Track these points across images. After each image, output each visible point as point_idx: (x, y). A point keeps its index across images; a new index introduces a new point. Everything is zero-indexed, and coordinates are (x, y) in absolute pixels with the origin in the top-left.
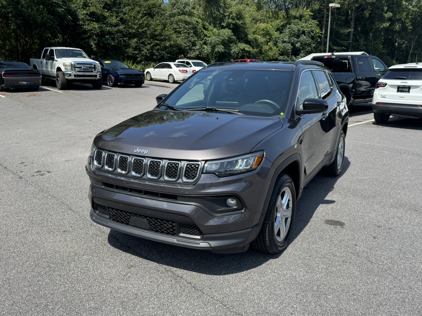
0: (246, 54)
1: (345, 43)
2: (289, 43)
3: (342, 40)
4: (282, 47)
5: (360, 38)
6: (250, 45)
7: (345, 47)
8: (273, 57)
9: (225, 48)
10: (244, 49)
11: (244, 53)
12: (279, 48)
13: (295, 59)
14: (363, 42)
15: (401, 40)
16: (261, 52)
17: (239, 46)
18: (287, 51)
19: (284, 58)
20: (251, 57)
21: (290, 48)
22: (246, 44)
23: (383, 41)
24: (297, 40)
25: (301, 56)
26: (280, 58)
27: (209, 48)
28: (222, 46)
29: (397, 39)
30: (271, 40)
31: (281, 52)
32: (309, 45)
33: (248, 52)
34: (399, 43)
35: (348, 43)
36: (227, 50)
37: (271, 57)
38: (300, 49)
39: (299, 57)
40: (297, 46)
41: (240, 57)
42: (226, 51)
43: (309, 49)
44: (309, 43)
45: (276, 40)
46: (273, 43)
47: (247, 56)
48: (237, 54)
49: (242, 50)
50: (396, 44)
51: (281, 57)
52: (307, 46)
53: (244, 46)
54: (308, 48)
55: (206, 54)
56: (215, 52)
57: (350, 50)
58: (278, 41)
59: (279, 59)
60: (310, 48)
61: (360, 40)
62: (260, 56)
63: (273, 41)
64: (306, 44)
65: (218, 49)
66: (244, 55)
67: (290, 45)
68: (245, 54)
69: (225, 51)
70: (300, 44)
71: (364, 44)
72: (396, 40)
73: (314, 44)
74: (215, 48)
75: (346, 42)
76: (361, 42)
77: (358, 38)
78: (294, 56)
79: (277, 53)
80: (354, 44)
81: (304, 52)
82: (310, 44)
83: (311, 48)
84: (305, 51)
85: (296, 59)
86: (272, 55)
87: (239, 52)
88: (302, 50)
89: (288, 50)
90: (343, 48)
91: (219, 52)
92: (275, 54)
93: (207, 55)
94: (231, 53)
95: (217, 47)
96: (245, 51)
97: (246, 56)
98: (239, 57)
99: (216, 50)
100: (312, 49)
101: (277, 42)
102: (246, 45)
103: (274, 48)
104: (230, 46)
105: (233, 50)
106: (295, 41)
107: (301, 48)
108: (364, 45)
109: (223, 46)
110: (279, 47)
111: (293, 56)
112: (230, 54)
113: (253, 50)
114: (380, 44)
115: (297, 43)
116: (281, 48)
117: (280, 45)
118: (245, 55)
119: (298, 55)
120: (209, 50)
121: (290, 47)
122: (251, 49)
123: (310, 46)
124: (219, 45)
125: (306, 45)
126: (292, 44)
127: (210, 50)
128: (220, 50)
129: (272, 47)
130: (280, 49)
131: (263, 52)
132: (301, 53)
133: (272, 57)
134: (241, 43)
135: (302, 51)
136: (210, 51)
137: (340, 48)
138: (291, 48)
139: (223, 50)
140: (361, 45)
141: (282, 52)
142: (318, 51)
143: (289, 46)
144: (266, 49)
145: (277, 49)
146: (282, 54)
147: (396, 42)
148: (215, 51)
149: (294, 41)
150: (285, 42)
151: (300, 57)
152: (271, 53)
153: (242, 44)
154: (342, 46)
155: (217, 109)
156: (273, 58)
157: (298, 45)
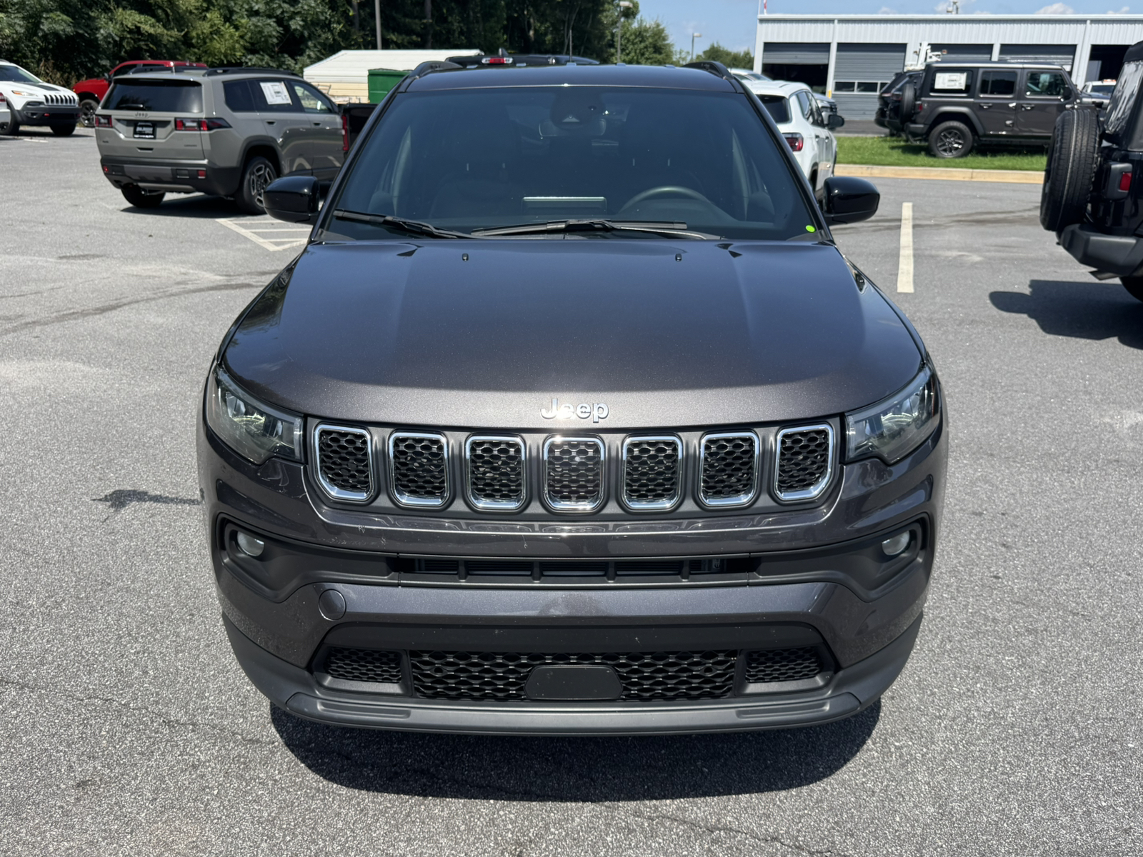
0: (147, 45)
1: (416, 25)
2: (269, 17)
3: (406, 16)
4: (252, 27)
5: (450, 11)
6: (154, 15)
7: (418, 35)
8: (229, 58)
9: (76, 24)
10: (138, 28)
11: (140, 40)
12: (241, 29)
13: (293, 65)
14: (459, 22)
15: (542, 23)
16: (187, 41)
17: (121, 17)
18: (266, 41)
19: (262, 60)
20: (161, 54)
21: (274, 33)
22: (141, 12)
23: (505, 22)
24: (292, 9)
25: (309, 57)
26: (250, 60)
27: (17, 21)
28: (65, 17)
29: (532, 20)
30: (214, 6)
31: (247, 42)
32: (326, 26)
33: (152, 38)
34: (536, 31)
35: (423, 23)
36: (81, 29)
37: (222, 57)
38: (302, 35)
39: (305, 58)
40: (293, 27)
41: (126, 52)
42: (81, 31)
43: (327, 38)
44: (326, 18)
45: (227, 6)
46: (221, 14)
47: (150, 50)
48: (118, 45)
49: (131, 31)
50: (531, 33)
51: (253, 59)
52: (322, 28)
53: (138, 19)
54: (324, 33)
55: (10, 40)
56: (40, 34)
57: (430, 44)
58: (235, 9)
59: (247, 63)
60: (330, 36)
61: (450, 19)
62: (187, 52)
63: (219, 9)
64: (315, 23)
65: (50, 23)
66: (140, 49)
67: (275, 25)
68: (142, 43)
69: (77, 33)
70: (303, 20)
71: (461, 29)
72: (529, 22)
73: (339, 23)
74: (40, 23)
75: (417, 21)
76: (453, 25)
77: (445, 11)
78: (290, 56)
79: (237, 46)
80: (438, 28)
81: (315, 46)
82: (327, 22)
83: (333, 34)
84: (319, 43)
85: (296, 64)
86: (223, 51)
87: (122, 39)
88: (310, 38)
89: (270, 36)
90: (414, 38)
91: (56, 34)
92: (233, 49)
93: (15, 43)
94: (97, 38)
95: (46, 19)
96: (142, 35)
97: (146, 51)
98: (123, 53)
99: (45, 26)
100: (337, 37)
101: (232, 12)
102: (143, 18)
103: (228, 30)
104: (90, 18)
105: (102, 31)
106: (287, 12)
107: (306, 34)
108: (461, 33)
109: (68, 15)
110: (242, 26)
111: (286, 56)
112: (93, 44)
113: (169, 33)
114: (500, 31)
115: (291, 18)
116: (250, 30)
117: (243, 21)
118: (145, 47)
119: (301, 55)
120: (18, 28)
121: (275, 30)
122: (160, 30)
123: (330, 30)
124: (51, 11)
125: (318, 24)
126: (280, 21)
127: (21, 26)
128: (58, 28)
129: (222, 28)
130: (246, 34)
131: (194, 41)
132: (308, 47)
133: (226, 56)
134: (124, 8)
135: (310, 44)
136: (22, 30)
137: (407, 39)
138: (278, 32)
139: (69, 30)
140: (454, 31)
141: (252, 44)
142: (353, 45)
143: (271, 28)
144: (203, 33)
145: (237, 34)
146: (252, 49)
147: (529, 29)
148: (43, 30)
149: (283, 13)
150: (257, 13)
151: (308, 61)
152: (219, 46)
153: (128, 12)
154: (409, 32)
155: (608, 224)
156: (227, 61)
157: (296, 24)
